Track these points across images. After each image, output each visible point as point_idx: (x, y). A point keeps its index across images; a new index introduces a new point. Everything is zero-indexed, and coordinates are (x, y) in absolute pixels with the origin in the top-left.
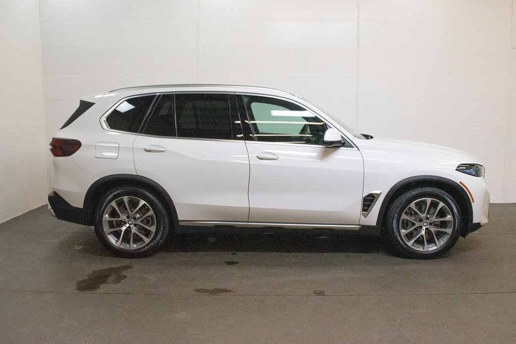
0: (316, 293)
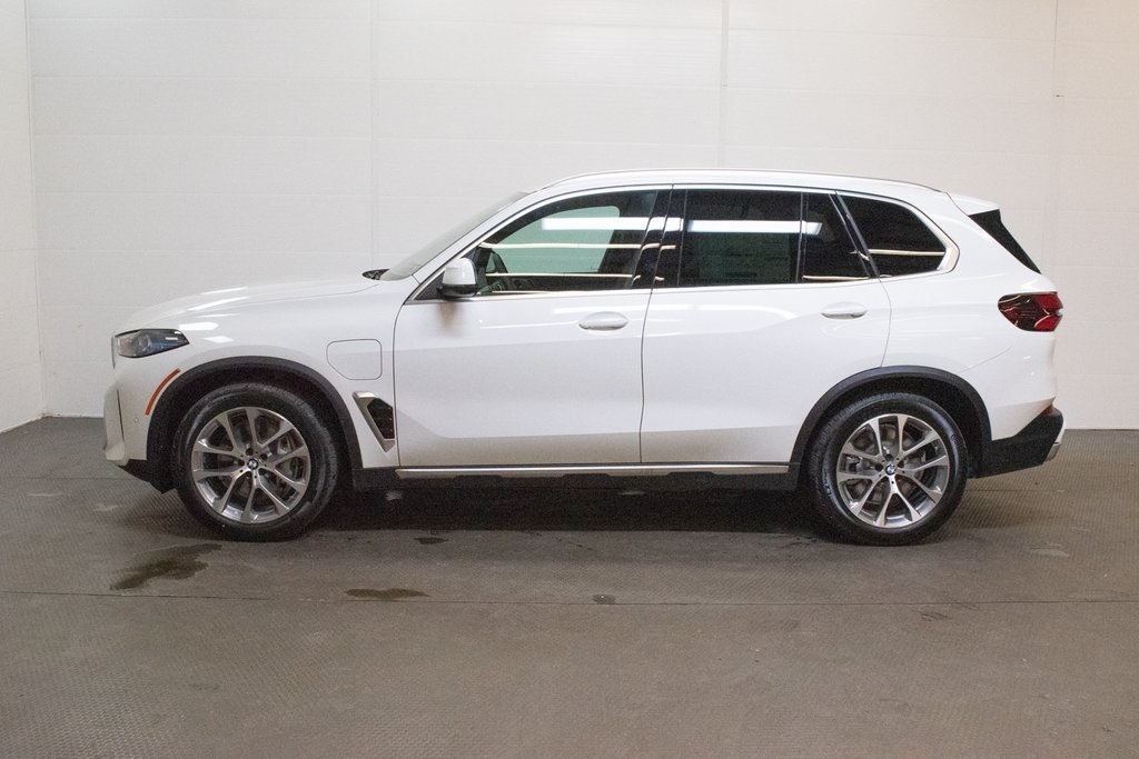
0: (598, 600)
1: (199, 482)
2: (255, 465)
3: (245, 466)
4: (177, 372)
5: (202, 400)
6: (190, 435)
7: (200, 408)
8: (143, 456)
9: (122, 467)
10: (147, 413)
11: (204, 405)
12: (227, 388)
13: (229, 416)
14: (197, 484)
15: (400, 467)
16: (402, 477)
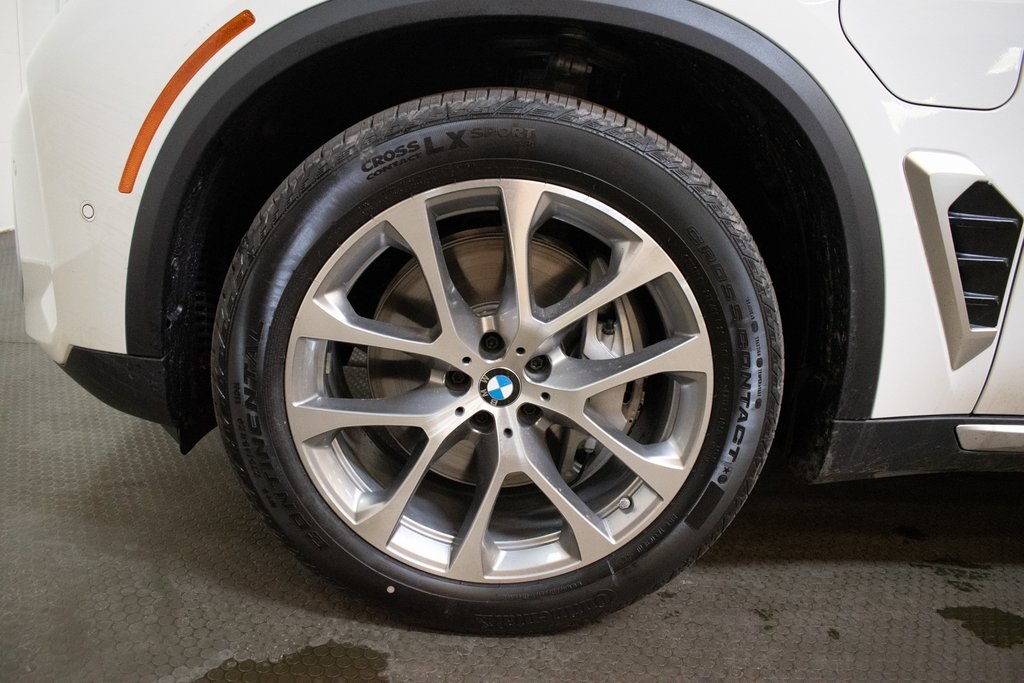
1: (317, 441)
2: (507, 391)
3: (474, 391)
4: (245, 20)
5: (335, 144)
6: (282, 279)
7: (324, 179)
8: (113, 339)
9: (59, 365)
10: (126, 186)
11: (343, 162)
12: (432, 104)
13: (434, 210)
14: (305, 451)
15: (974, 417)
16: (967, 444)
